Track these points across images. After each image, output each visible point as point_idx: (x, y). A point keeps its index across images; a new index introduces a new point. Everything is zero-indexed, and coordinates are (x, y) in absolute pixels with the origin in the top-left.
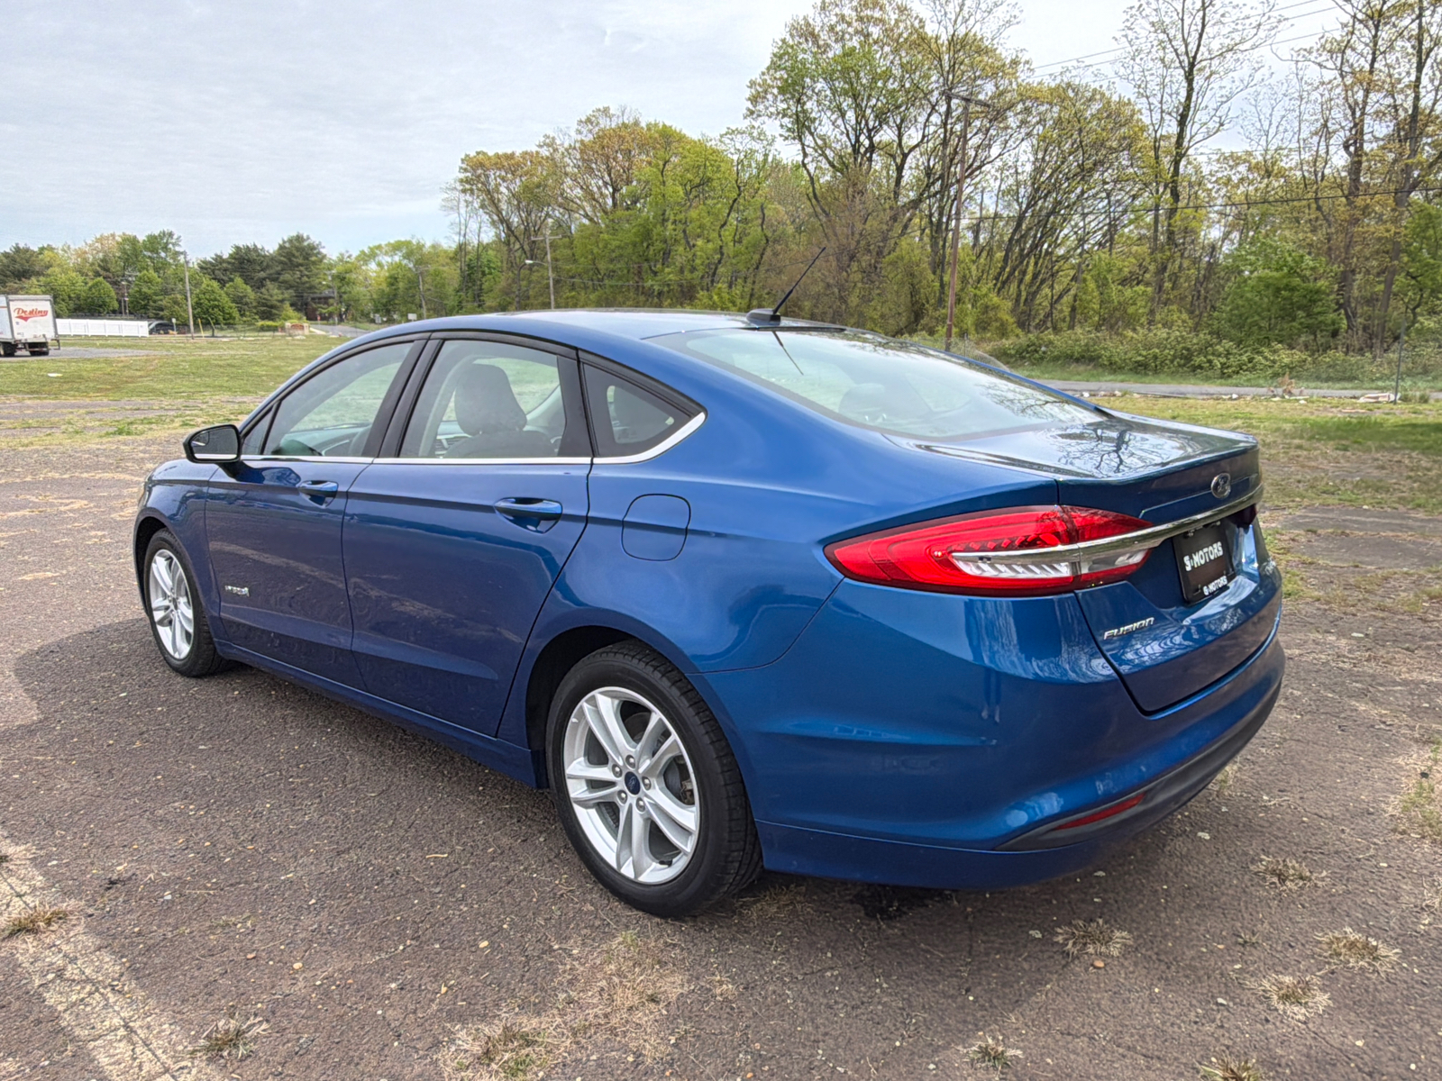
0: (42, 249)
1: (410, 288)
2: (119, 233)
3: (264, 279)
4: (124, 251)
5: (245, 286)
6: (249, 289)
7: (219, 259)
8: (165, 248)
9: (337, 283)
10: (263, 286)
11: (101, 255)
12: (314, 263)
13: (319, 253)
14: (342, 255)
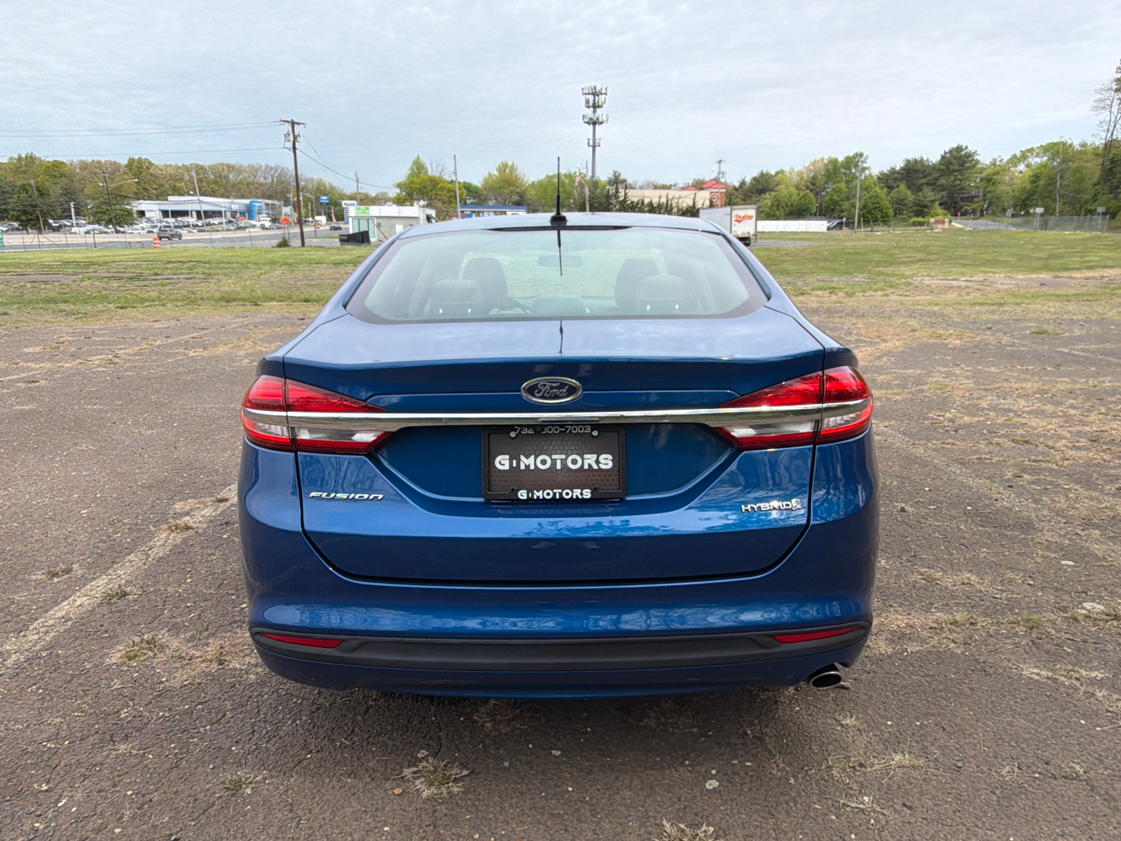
0: (777, 173)
1: (1050, 184)
2: (826, 157)
3: (923, 185)
4: (828, 170)
5: (907, 191)
6: (909, 193)
7: (893, 171)
8: (856, 166)
9: (984, 184)
10: (921, 190)
11: (812, 174)
12: (968, 168)
13: (973, 160)
14: (995, 160)
